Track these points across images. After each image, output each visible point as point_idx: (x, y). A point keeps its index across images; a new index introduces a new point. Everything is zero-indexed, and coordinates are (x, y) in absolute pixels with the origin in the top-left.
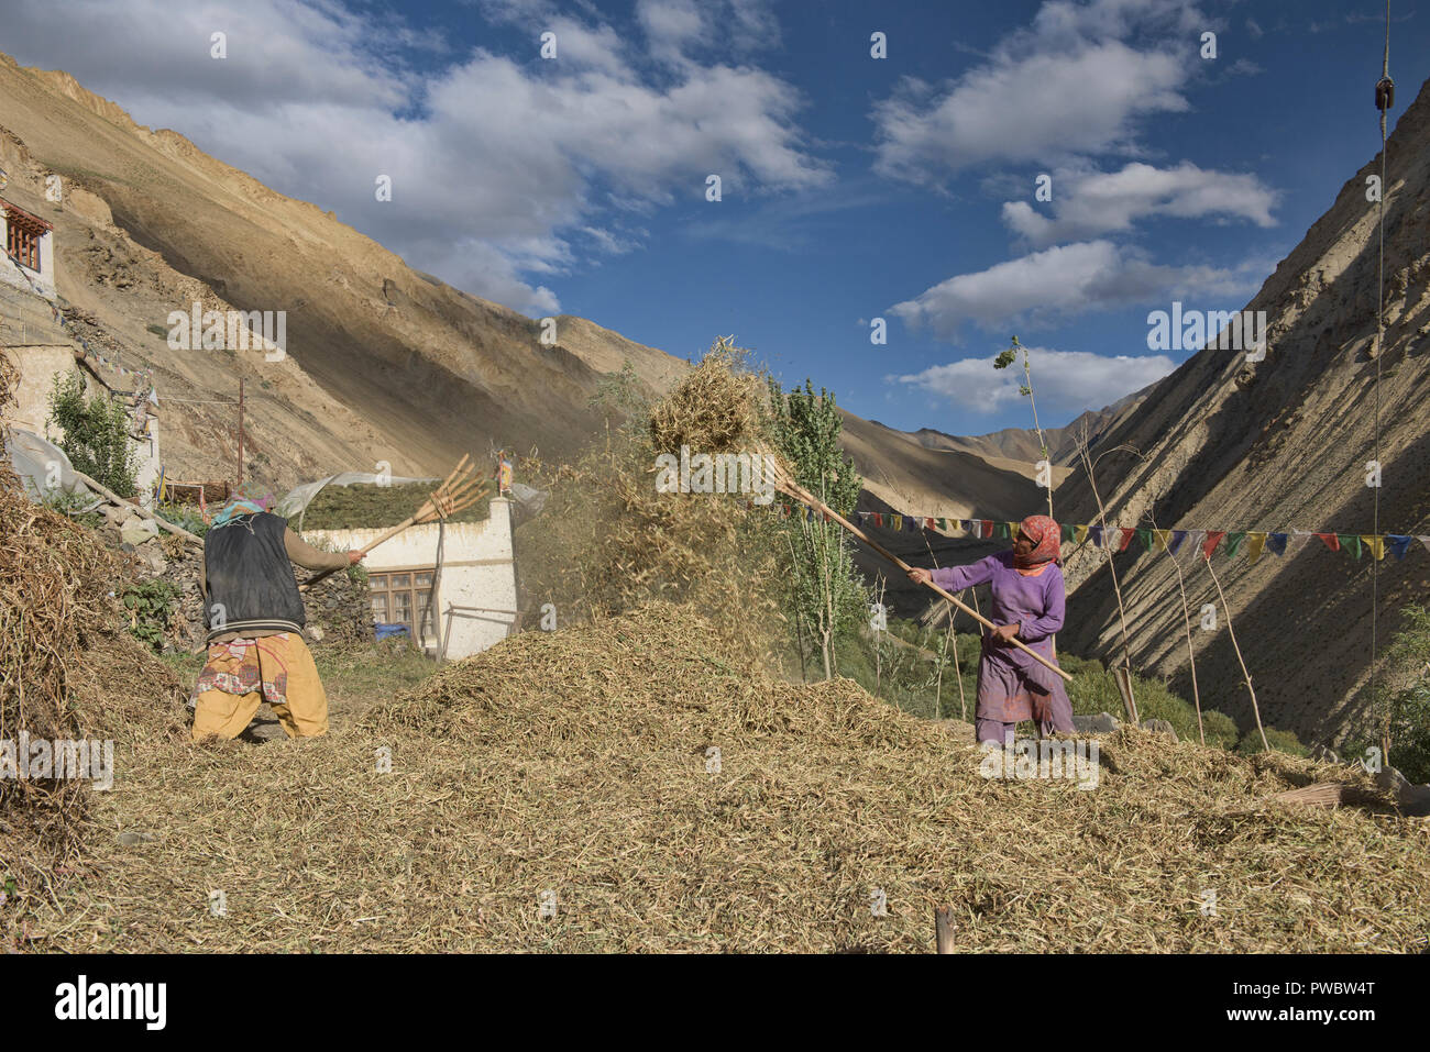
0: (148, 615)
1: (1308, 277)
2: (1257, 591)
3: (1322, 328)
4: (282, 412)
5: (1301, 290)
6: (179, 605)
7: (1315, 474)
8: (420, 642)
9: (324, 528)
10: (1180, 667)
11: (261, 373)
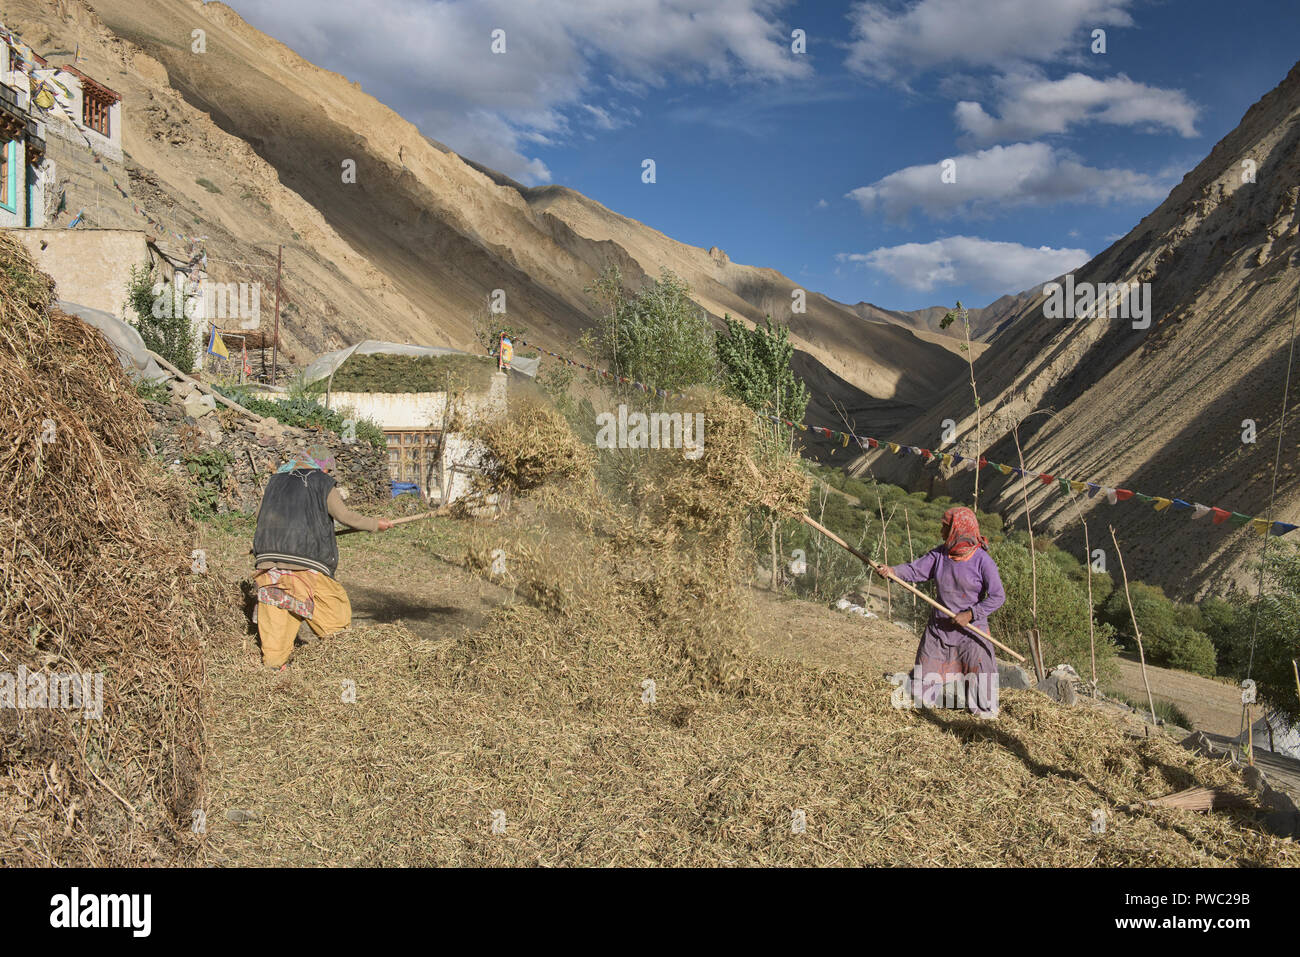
0: (207, 479)
1: (1210, 189)
2: (1141, 463)
3: (1216, 236)
4: (310, 261)
5: (1203, 200)
6: (231, 470)
7: (1200, 364)
8: (426, 493)
9: (349, 391)
10: (1068, 524)
11: (292, 226)
